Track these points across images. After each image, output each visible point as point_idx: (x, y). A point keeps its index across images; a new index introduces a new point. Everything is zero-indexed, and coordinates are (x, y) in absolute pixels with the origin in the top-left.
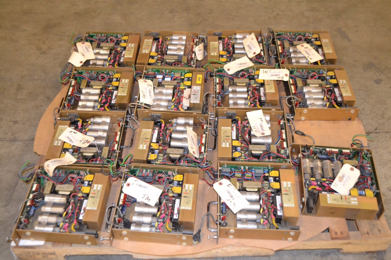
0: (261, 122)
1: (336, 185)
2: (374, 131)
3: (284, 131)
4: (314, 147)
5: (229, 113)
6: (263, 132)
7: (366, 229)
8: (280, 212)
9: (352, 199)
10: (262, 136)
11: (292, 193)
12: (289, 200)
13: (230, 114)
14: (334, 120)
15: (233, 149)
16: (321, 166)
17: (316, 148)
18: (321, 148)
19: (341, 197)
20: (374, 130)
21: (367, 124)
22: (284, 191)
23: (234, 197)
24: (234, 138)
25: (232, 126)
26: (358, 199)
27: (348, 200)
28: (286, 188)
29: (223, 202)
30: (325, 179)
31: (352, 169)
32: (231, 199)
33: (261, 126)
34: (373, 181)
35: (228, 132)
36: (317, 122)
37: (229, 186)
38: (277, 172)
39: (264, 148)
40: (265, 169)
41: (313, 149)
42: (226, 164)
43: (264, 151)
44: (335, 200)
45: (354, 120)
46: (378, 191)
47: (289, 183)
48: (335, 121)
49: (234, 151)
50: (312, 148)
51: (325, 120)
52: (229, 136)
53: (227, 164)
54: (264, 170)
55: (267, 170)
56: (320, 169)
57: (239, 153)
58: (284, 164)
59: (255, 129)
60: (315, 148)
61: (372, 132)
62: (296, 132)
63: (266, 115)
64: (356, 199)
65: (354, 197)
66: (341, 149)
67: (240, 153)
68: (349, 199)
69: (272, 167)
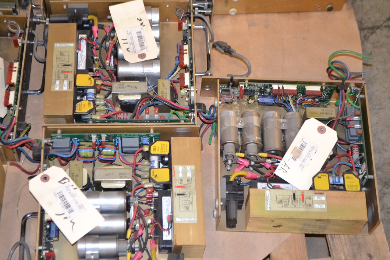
0: (139, 28)
1: (286, 168)
2: (384, 24)
3: (186, 47)
4: (247, 81)
5: (74, 9)
6: (144, 51)
7: (344, 254)
8: (169, 234)
9: (316, 198)
10: (141, 60)
11: (194, 191)
12: (187, 208)
13: (76, 11)
14: (298, 12)
15: (76, 94)
16: (259, 126)
17: (252, 83)
18: (260, 84)
19: (294, 195)
20: (385, 22)
21: (371, 7)
22: (178, 187)
23: (73, 206)
24: (82, 66)
25: (79, 38)
26: (327, 197)
27: (308, 201)
28: (181, 180)
29: (49, 218)
30: (265, 155)
31: (321, 130)
32: (66, 211)
33: (140, 38)
34: (363, 154)
35: (67, 54)
36: (263, 16)
37: (63, 182)
38: (167, 143)
39: (143, 87)
40: (142, 136)
41: (245, 87)
42: (59, 132)
43: (142, 95)
44: (280, 202)
45: (340, 9)
46: (370, 177)
47: (189, 168)
48: (301, 14)
49: (78, 98)
50: (243, 85)
51: (278, 13)
52: (70, 65)
53: (64, 131)
54: (140, 139)
55: (147, 139)
56: (256, 131)
57: (89, 104)
58: (182, 126)
59: (126, 46)
60: (249, 85)
61: (381, 25)
62: (214, 46)
63: (153, 9)
64: (323, 198)
65: (321, 192)
66: (303, 85)
67: (91, 102)
68: (310, 198)
69: (158, 134)
